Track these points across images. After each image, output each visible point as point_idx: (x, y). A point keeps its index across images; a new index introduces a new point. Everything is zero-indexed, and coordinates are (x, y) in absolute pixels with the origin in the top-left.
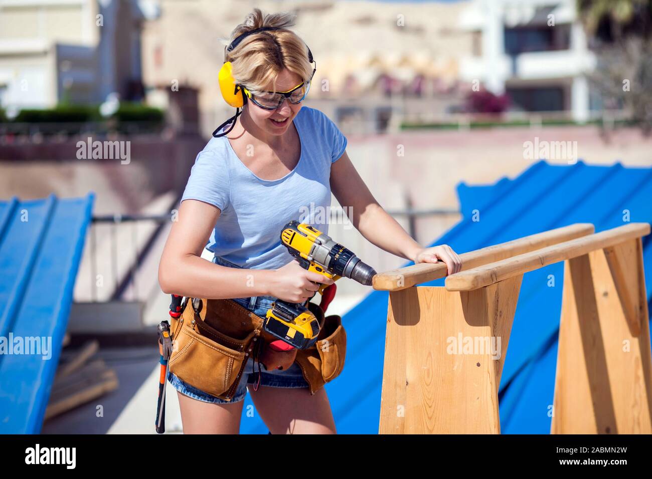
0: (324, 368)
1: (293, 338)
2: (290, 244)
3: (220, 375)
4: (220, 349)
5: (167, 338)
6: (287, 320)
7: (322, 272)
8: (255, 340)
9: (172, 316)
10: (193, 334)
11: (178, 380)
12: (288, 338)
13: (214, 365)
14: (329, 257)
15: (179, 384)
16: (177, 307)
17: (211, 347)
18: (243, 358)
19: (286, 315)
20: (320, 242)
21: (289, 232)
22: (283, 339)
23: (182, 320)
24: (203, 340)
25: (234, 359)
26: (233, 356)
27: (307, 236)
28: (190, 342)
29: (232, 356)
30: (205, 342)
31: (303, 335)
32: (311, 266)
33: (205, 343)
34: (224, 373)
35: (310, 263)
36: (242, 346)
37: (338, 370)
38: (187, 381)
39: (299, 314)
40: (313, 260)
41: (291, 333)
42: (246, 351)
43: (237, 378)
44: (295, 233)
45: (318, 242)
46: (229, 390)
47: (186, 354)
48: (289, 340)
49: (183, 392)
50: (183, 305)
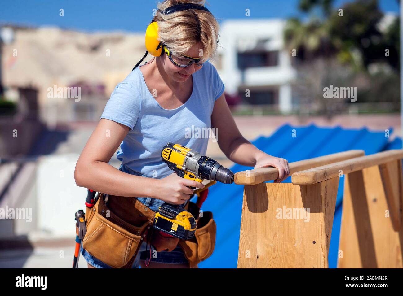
0: (199, 250)
1: (176, 231)
2: (169, 159)
3: (122, 252)
4: (123, 233)
5: (82, 223)
6: (171, 217)
7: (194, 179)
8: (149, 228)
9: (88, 206)
10: (103, 220)
11: (89, 255)
12: (172, 231)
13: (117, 245)
14: (198, 165)
15: (90, 259)
16: (92, 200)
17: (116, 231)
18: (139, 241)
19: (169, 214)
20: (191, 154)
21: (168, 151)
22: (169, 232)
23: (95, 209)
24: (110, 225)
25: (133, 241)
26: (133, 239)
27: (180, 151)
28: (101, 227)
29: (131, 239)
30: (112, 226)
31: (183, 228)
32: (185, 175)
33: (111, 228)
34: (125, 251)
35: (184, 172)
36: (139, 232)
37: (210, 252)
38: (95, 256)
39: (180, 212)
40: (187, 169)
41: (175, 228)
42: (142, 235)
43: (133, 256)
44: (171, 151)
45: (189, 155)
46: (127, 265)
47: (97, 235)
48: (173, 233)
49: (92, 265)
50: (96, 198)
